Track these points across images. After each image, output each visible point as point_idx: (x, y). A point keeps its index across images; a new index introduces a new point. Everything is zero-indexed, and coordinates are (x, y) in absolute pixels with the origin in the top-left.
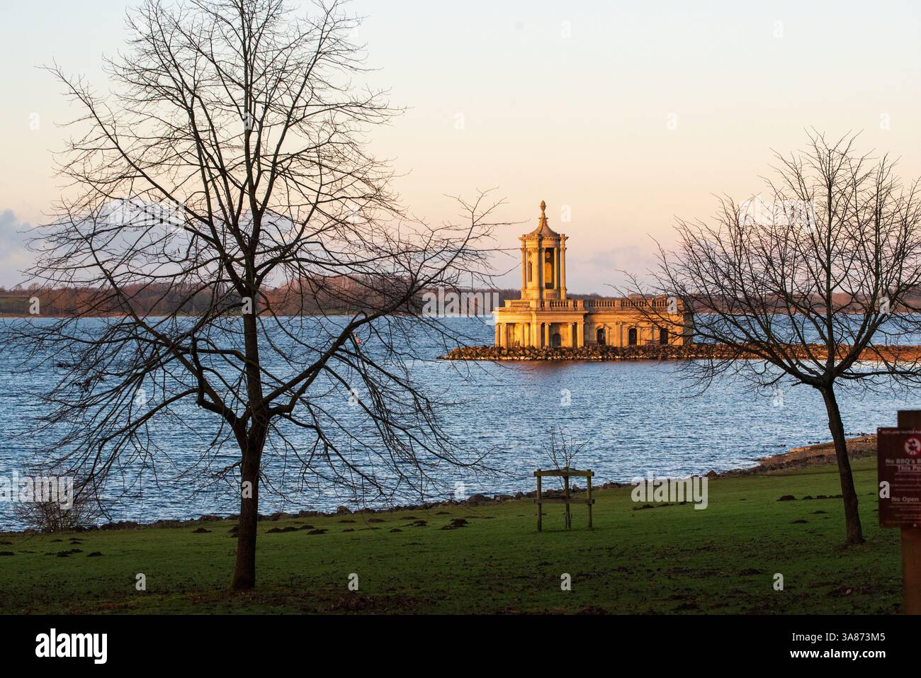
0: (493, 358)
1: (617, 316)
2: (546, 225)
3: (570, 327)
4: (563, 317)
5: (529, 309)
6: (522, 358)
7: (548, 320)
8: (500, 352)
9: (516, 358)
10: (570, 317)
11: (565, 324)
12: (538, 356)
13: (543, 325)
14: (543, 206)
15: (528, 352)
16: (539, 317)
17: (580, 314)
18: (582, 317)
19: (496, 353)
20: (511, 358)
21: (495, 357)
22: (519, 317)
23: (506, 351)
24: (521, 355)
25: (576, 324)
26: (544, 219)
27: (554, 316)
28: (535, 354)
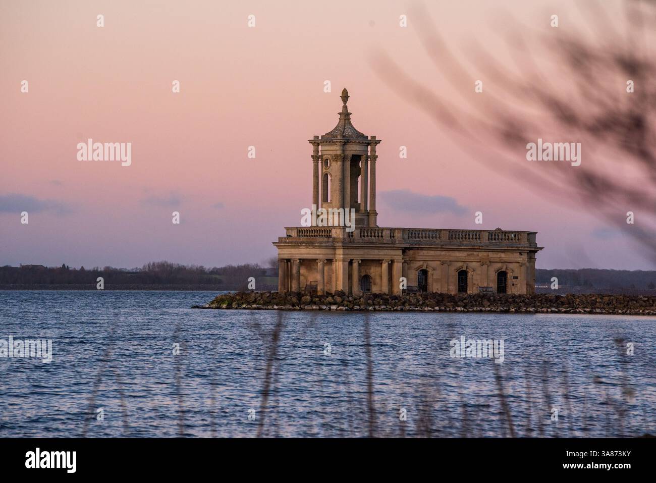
0: (291, 307)
1: (443, 253)
2: (350, 123)
3: (385, 266)
4: (376, 252)
5: (331, 239)
6: (334, 307)
7: (358, 255)
8: (299, 299)
9: (324, 307)
10: (386, 252)
11: (379, 262)
12: (354, 305)
13: (351, 263)
14: (345, 96)
15: (339, 299)
16: (347, 251)
17: (398, 248)
18: (400, 252)
19: (294, 300)
20: (318, 308)
21: (293, 305)
22: (318, 251)
23: (308, 298)
24: (331, 304)
25: (392, 261)
26: (345, 115)
27: (366, 251)
28: (350, 302)
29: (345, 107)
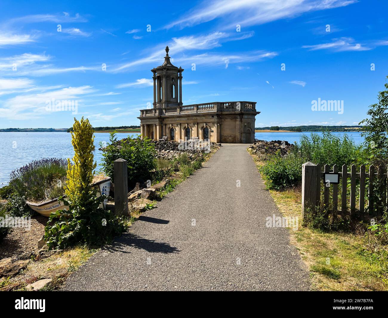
1: (178, 119)
3: (154, 127)
18: (158, 120)
25: (156, 125)
29: (167, 55)
